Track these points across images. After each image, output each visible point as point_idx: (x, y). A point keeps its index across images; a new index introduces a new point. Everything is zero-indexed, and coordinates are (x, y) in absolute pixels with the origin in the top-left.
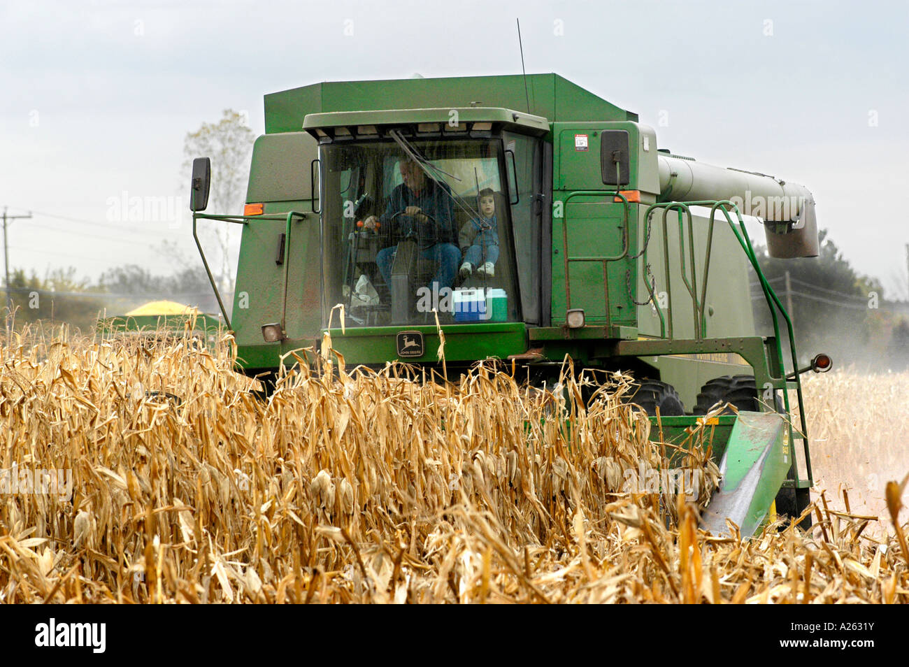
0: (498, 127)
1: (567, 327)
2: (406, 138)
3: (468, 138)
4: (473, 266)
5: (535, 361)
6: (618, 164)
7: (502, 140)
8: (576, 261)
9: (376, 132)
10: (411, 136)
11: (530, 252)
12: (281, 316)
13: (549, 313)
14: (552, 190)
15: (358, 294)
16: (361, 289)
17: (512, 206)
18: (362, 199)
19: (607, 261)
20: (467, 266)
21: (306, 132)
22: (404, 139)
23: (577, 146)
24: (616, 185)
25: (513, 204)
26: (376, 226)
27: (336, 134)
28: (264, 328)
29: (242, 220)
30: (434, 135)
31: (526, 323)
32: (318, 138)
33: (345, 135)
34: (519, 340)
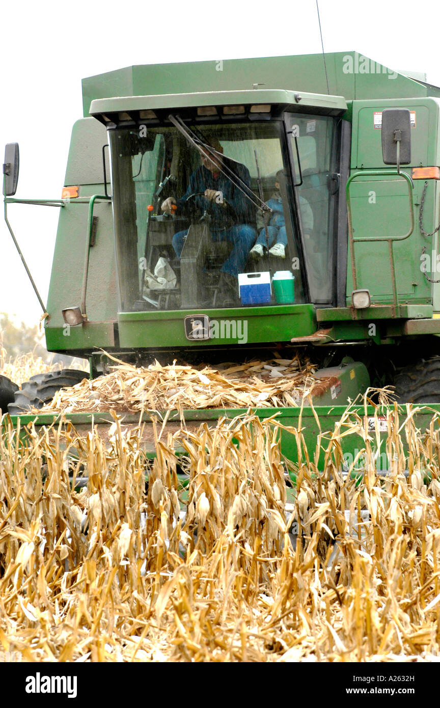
0: (277, 109)
1: (353, 308)
2: (185, 122)
3: (247, 120)
4: (264, 249)
5: (321, 343)
6: (398, 143)
7: (283, 122)
8: (365, 241)
9: (156, 117)
10: (190, 120)
11: (326, 231)
12: (82, 300)
13: (343, 292)
14: (350, 168)
15: (157, 277)
16: (160, 271)
17: (295, 188)
18: (165, 181)
19: (393, 240)
20: (258, 248)
21: (93, 117)
22: (183, 123)
23: (375, 123)
24: (396, 164)
25: (297, 185)
26: (172, 209)
27: (122, 119)
28: (64, 312)
29: (60, 204)
30: (214, 118)
31: (315, 304)
32: (105, 123)
33: (127, 121)
34: (306, 321)
